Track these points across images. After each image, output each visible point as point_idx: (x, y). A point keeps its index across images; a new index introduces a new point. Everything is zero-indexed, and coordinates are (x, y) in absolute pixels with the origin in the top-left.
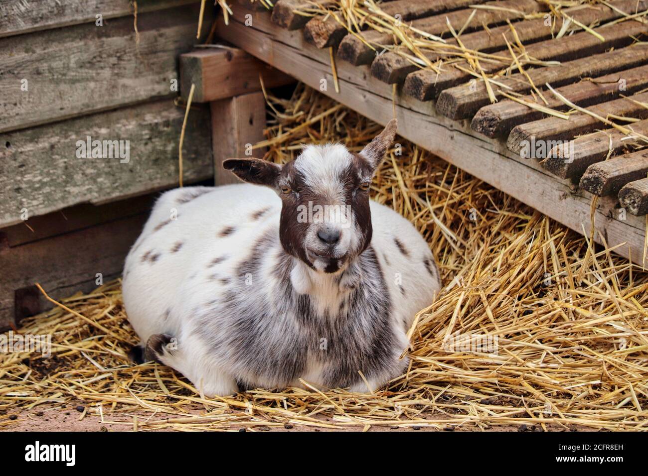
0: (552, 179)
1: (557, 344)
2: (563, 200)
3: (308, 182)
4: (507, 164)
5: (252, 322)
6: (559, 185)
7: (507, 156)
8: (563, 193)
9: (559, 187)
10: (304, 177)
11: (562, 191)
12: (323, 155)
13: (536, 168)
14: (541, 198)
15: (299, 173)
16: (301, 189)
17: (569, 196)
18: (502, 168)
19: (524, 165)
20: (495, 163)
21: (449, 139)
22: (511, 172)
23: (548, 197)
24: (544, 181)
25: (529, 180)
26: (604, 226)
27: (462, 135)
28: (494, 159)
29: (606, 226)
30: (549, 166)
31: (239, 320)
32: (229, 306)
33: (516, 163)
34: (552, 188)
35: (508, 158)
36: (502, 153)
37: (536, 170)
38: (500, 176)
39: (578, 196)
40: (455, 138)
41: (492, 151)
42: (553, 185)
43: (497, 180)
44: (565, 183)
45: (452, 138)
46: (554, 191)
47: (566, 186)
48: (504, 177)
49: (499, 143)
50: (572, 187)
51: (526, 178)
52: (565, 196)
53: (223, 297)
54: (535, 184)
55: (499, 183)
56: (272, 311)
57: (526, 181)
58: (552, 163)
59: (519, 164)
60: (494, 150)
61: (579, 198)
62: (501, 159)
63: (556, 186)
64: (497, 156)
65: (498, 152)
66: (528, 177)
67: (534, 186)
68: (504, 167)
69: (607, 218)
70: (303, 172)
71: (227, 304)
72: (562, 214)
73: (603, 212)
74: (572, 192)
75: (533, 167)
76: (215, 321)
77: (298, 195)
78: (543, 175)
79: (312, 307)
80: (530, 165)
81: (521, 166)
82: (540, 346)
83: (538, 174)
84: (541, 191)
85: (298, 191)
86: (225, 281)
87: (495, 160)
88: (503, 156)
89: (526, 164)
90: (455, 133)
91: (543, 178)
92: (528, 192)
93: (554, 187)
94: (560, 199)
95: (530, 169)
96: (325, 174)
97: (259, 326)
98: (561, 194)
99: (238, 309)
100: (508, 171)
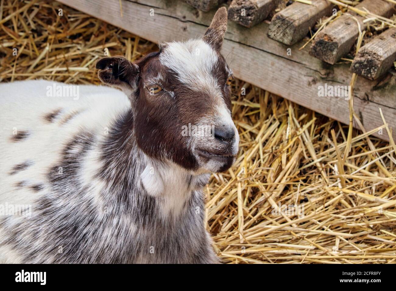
0: (300, 65)
1: (347, 230)
2: (313, 86)
3: (183, 79)
4: (249, 52)
5: (75, 228)
6: (308, 71)
7: (248, 44)
8: (312, 78)
9: (307, 73)
10: (177, 74)
11: (311, 76)
12: (190, 50)
13: (282, 55)
14: (287, 85)
15: (170, 71)
16: (175, 88)
17: (319, 81)
18: (243, 57)
19: (268, 53)
20: (234, 53)
21: (182, 30)
22: (253, 60)
23: (295, 83)
24: (290, 67)
25: (274, 67)
26: (359, 109)
27: (197, 26)
28: (233, 48)
29: (362, 108)
30: (316, 51)
31: (59, 227)
32: (44, 213)
33: (258, 51)
34: (301, 74)
35: (249, 46)
36: (243, 42)
37: (282, 57)
38: (239, 66)
39: (329, 81)
40: (188, 29)
41: (231, 40)
42: (300, 71)
43: (237, 69)
44: (315, 69)
45: (185, 29)
46: (303, 77)
47: (316, 71)
48: (245, 66)
49: (239, 32)
50: (323, 72)
51: (270, 65)
52: (314, 81)
53: (36, 205)
54: (281, 71)
55: (238, 72)
56: (100, 215)
57: (270, 69)
58: (319, 48)
59: (262, 53)
60: (233, 39)
61: (331, 82)
62: (242, 48)
63: (304, 72)
64: (237, 46)
65: (238, 41)
66: (273, 64)
67: (280, 73)
68: (245, 55)
69: (363, 101)
70: (174, 69)
71: (42, 212)
72: (311, 99)
73: (358, 95)
74: (323, 77)
75: (278, 54)
76: (30, 229)
77: (172, 94)
78: (289, 62)
79: (158, 209)
80: (274, 53)
81: (265, 54)
82: (331, 232)
83: (284, 61)
84: (287, 78)
85: (172, 90)
86: (36, 188)
87: (234, 50)
88: (244, 44)
89: (270, 51)
90: (188, 25)
91: (289, 65)
92: (272, 80)
93: (302, 73)
94: (309, 84)
95: (275, 56)
96: (197, 70)
97: (85, 232)
98: (310, 79)
99: (57, 216)
100: (249, 59)
